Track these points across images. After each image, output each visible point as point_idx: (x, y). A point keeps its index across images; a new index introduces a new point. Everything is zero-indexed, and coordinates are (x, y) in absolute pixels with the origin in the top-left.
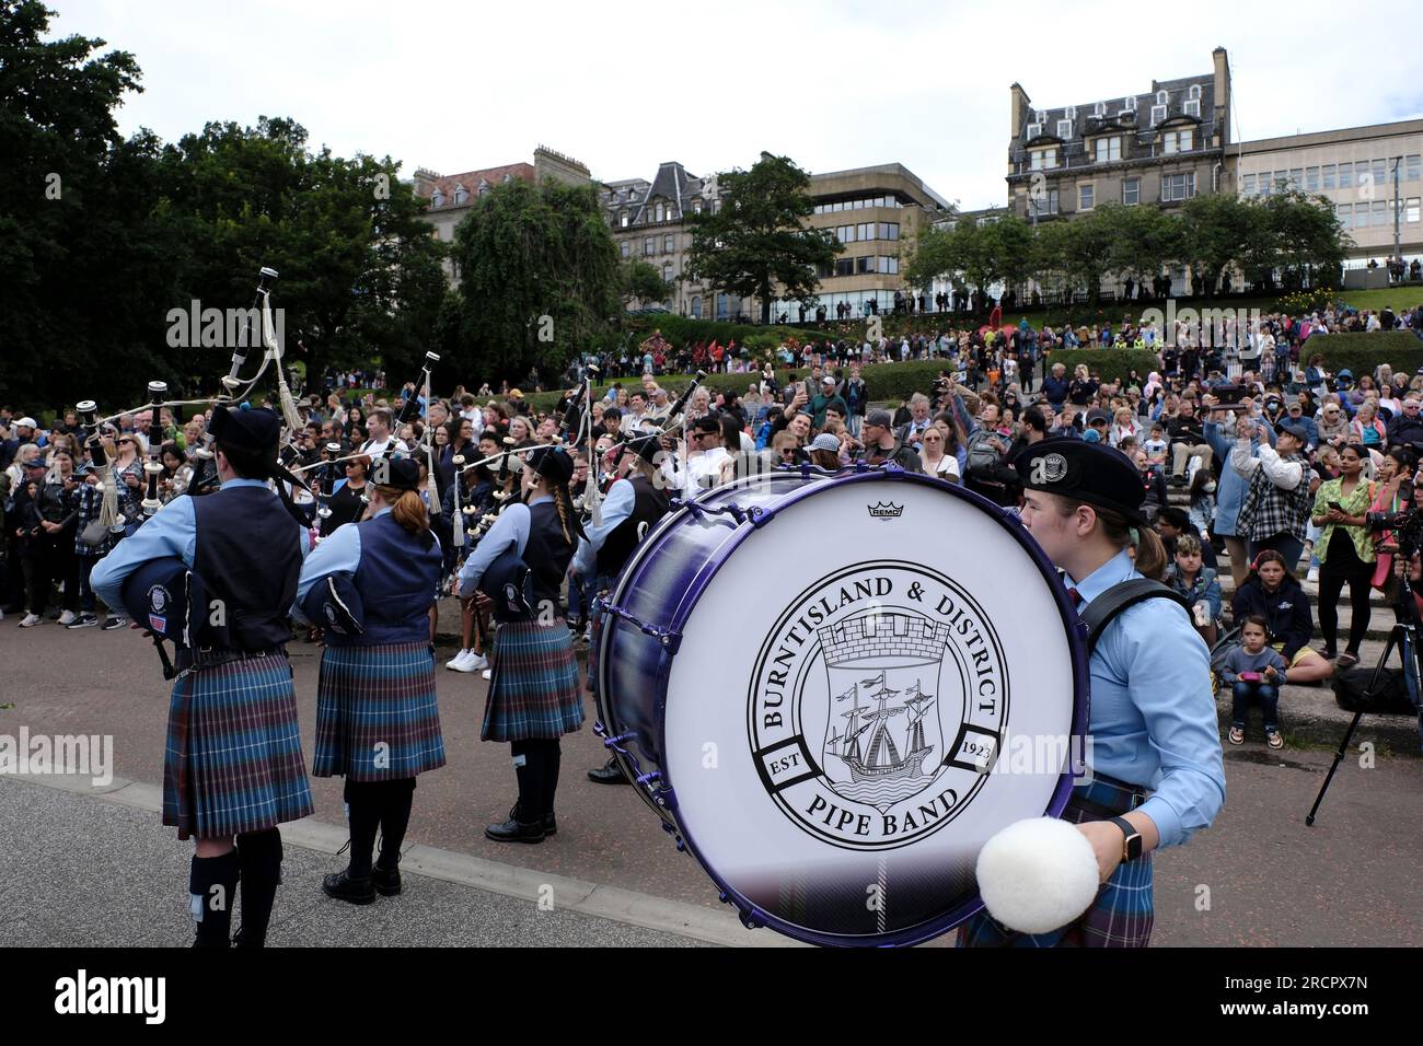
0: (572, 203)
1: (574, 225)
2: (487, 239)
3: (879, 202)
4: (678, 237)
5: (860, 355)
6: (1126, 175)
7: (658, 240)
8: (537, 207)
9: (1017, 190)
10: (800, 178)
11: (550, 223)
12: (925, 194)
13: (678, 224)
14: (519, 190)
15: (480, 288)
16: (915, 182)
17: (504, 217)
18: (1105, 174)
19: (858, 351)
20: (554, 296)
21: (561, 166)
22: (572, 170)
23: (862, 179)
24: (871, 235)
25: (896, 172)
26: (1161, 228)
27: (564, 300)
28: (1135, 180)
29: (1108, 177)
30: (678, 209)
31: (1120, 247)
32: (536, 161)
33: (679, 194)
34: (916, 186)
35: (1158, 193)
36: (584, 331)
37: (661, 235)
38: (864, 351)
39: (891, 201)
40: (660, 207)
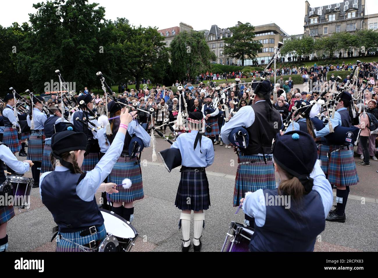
0: (198, 36)
1: (198, 42)
2: (178, 46)
3: (269, 33)
4: (216, 44)
5: (271, 74)
6: (337, 24)
7: (211, 45)
8: (190, 38)
9: (306, 29)
10: (252, 28)
11: (193, 42)
12: (281, 31)
13: (216, 41)
14: (185, 34)
15: (177, 59)
16: (278, 28)
17: (182, 40)
18: (331, 24)
19: (270, 72)
20: (195, 60)
21: (186, 27)
22: (189, 28)
23: (265, 28)
24: (267, 42)
25: (273, 25)
26: (351, 38)
27: (197, 61)
28: (339, 25)
29: (332, 25)
30: (216, 37)
31: (340, 44)
32: (180, 26)
33: (216, 33)
34: (279, 29)
35: (345, 29)
36: (202, 69)
37: (212, 44)
38: (272, 72)
39: (272, 33)
40: (212, 36)
